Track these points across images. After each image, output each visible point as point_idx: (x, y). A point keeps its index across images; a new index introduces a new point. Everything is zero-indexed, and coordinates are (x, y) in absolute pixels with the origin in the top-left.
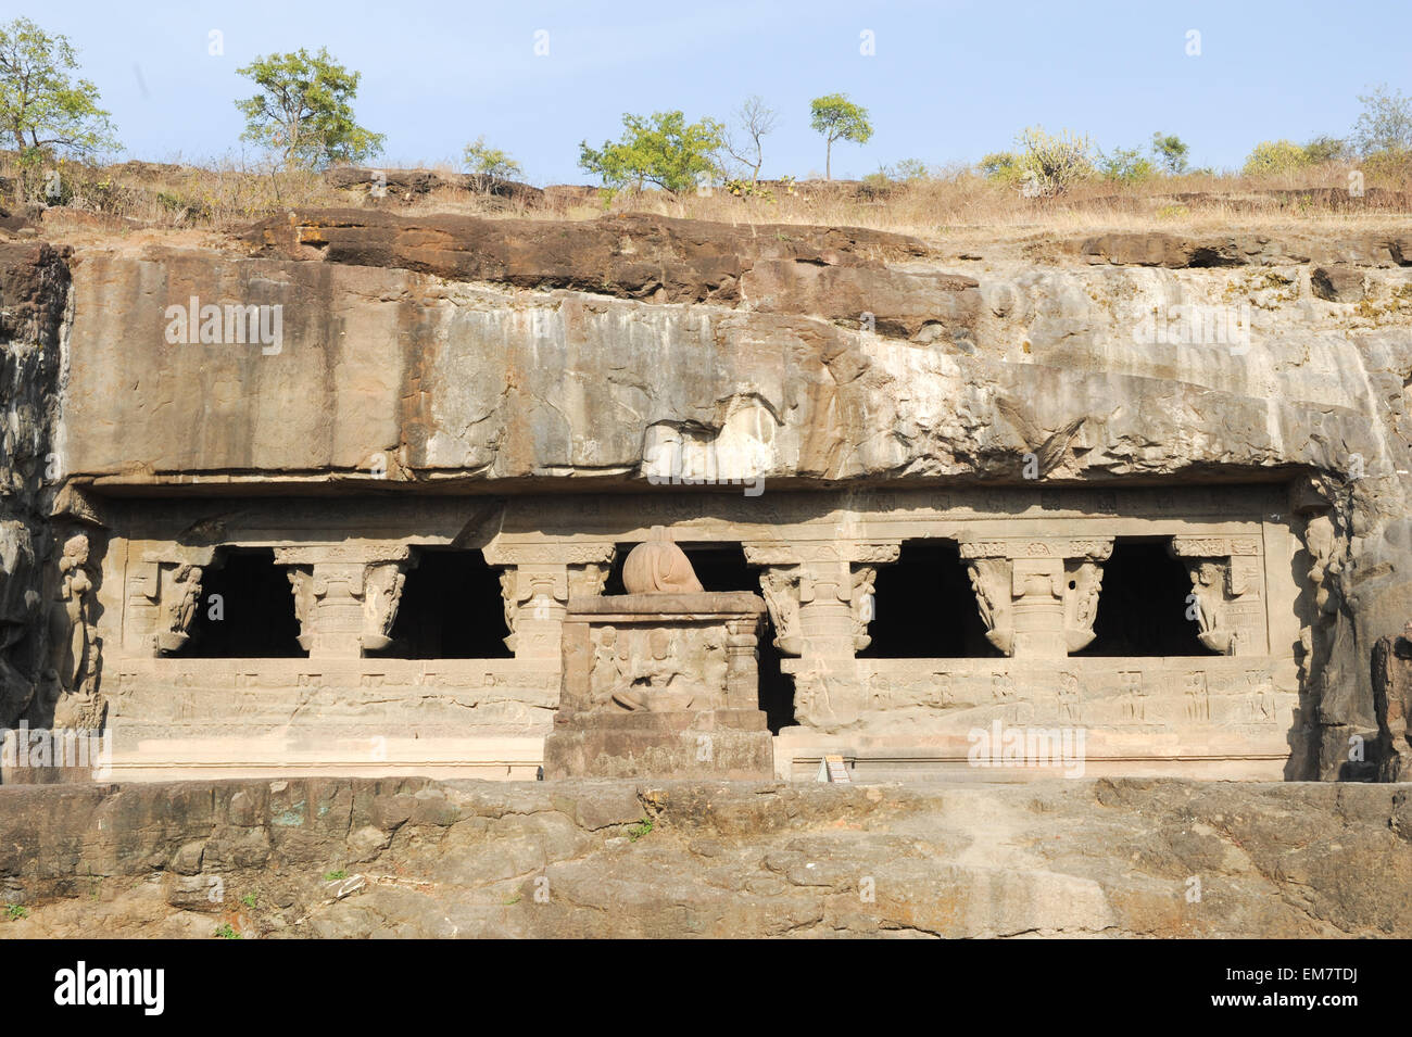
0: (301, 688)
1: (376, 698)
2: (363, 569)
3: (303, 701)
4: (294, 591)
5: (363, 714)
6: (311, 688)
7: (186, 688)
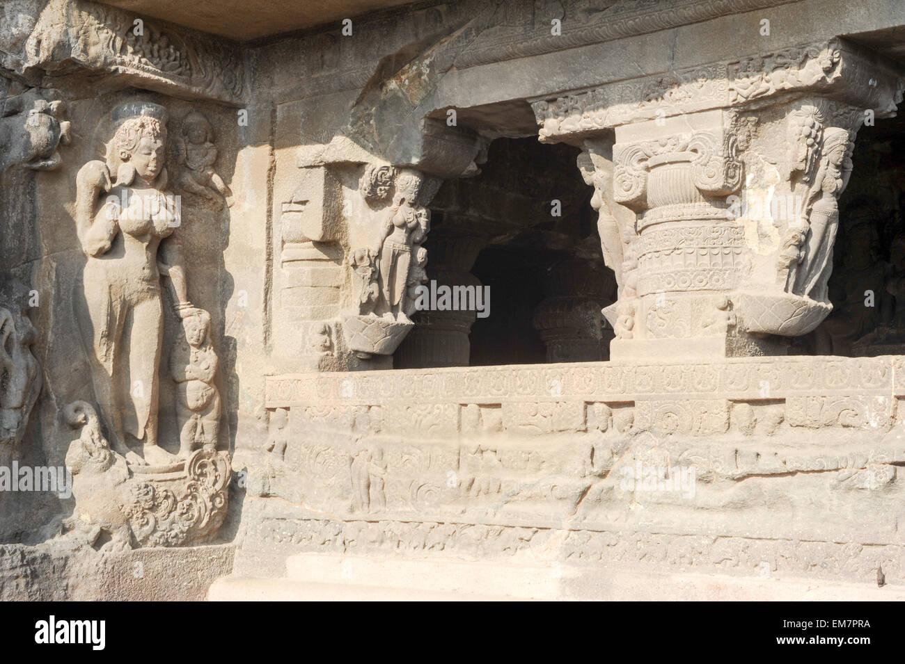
0: (593, 437)
1: (767, 464)
2: (728, 125)
3: (597, 469)
4: (594, 202)
5: (739, 506)
6: (614, 436)
7: (372, 435)
